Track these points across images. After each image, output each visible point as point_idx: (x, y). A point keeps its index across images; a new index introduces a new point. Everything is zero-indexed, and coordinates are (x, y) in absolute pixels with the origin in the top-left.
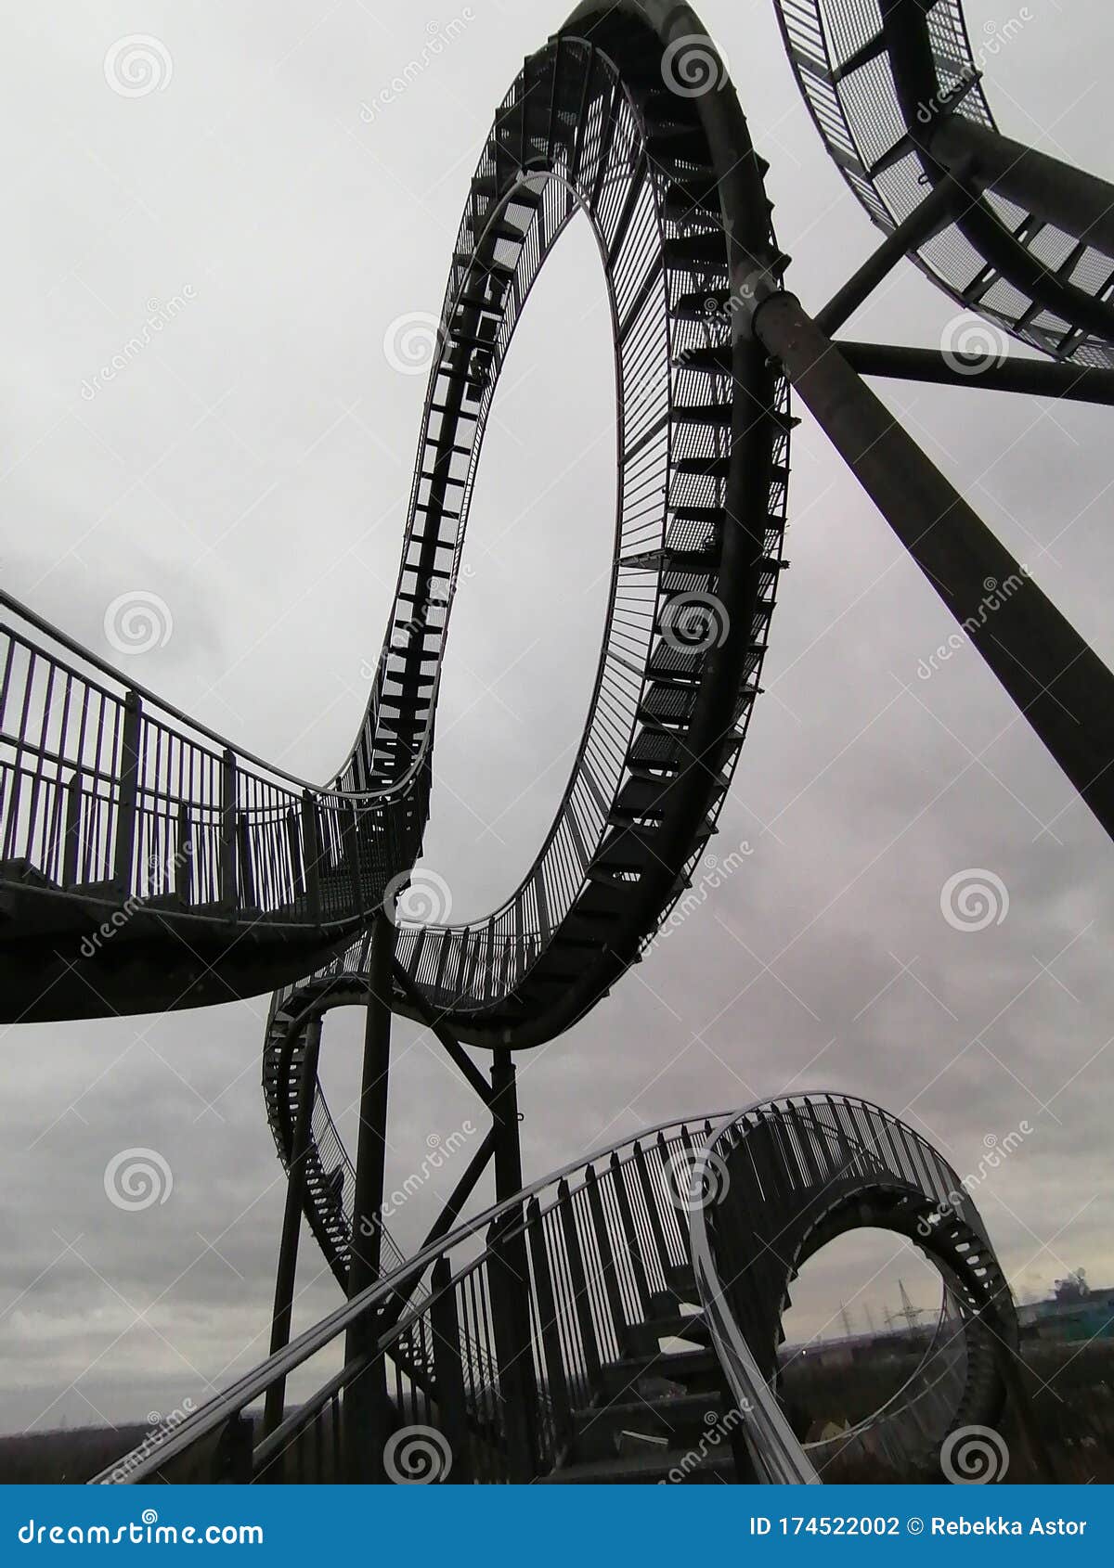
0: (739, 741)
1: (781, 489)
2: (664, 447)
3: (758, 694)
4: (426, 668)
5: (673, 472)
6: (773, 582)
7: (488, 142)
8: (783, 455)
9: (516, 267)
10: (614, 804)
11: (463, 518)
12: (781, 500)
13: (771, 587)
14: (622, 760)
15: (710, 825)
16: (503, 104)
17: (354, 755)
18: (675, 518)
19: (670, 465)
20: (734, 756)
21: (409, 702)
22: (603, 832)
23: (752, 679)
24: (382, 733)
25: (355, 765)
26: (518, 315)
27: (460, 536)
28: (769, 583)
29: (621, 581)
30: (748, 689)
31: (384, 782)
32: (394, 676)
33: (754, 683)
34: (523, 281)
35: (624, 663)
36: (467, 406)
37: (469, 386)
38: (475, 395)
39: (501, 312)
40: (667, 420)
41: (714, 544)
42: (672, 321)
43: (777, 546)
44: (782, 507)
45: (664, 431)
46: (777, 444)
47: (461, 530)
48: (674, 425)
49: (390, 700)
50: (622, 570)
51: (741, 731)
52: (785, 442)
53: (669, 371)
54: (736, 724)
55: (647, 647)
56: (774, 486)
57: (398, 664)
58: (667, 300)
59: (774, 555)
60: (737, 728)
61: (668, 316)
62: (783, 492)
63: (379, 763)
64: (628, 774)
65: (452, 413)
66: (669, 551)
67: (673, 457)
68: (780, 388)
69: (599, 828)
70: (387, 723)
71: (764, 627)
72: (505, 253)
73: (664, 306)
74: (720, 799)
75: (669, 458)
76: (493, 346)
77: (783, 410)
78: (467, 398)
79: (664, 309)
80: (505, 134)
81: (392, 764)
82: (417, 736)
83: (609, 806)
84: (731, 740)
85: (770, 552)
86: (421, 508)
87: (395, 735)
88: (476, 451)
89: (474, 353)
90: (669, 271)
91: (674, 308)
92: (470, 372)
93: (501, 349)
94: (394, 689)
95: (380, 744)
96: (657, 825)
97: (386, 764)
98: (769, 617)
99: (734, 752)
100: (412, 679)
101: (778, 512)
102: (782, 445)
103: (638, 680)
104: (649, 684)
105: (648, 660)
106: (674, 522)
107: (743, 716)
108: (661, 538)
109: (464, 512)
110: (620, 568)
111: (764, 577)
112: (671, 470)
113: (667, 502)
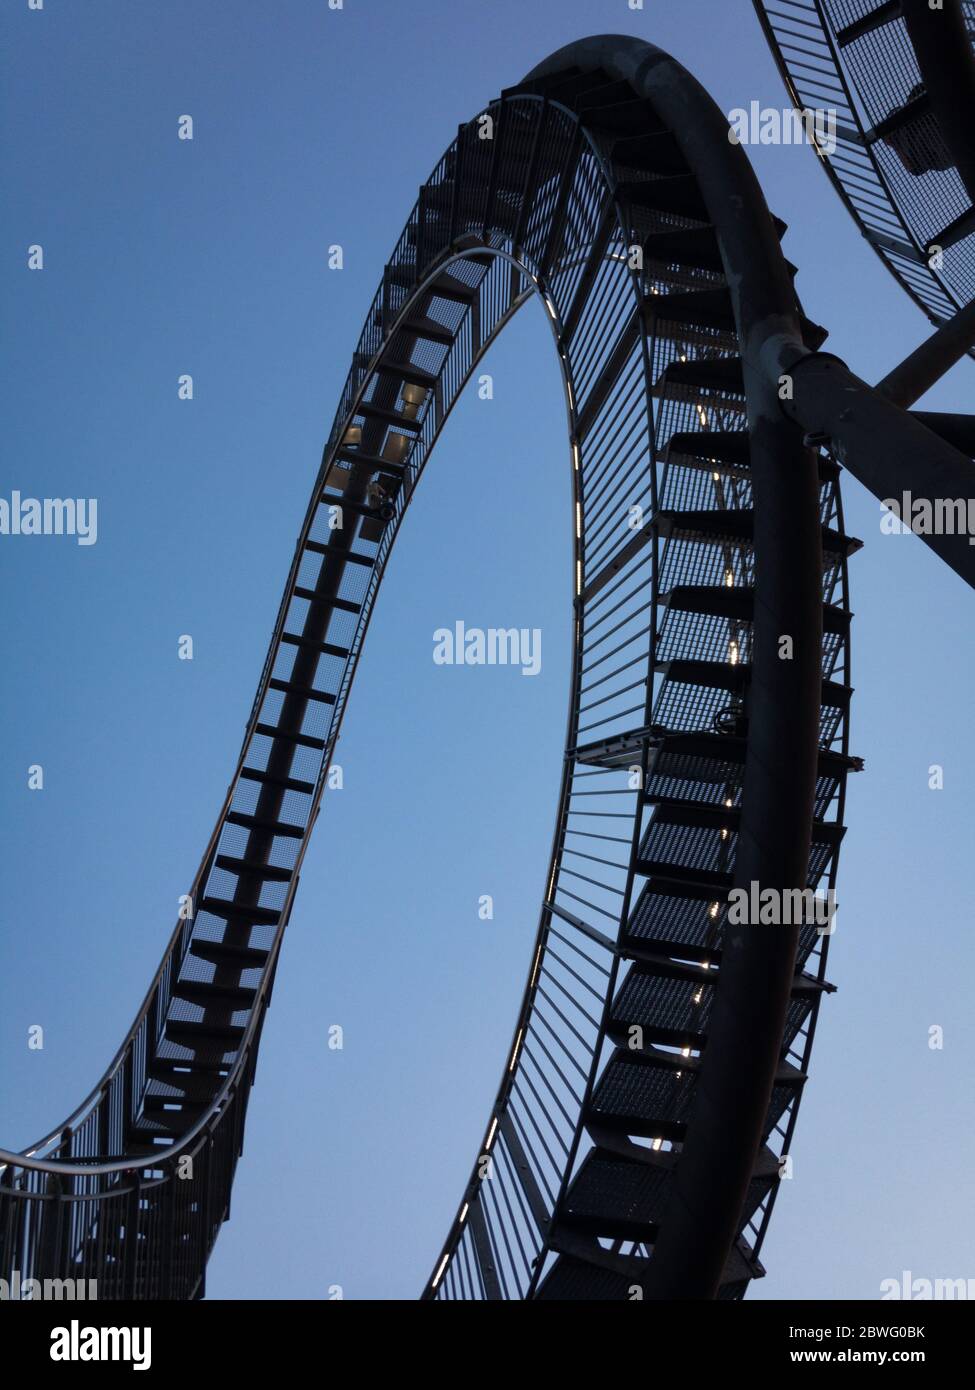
0: (795, 1085)
1: (839, 645)
2: (646, 571)
3: (824, 993)
4: (260, 937)
5: (661, 609)
6: (837, 793)
7: (408, 225)
8: (838, 594)
9: (440, 373)
10: (560, 1205)
11: (341, 703)
12: (840, 662)
13: (834, 804)
14: (575, 1112)
15: (748, 1255)
16: (429, 181)
17: (105, 1086)
18: (667, 679)
19: (656, 598)
20: (787, 1115)
21: (224, 996)
22: (539, 1263)
23: (812, 966)
24: (168, 1050)
25: (104, 1107)
26: (439, 430)
27: (334, 729)
28: (831, 796)
29: (577, 785)
30: (806, 984)
31: (157, 1141)
32: (202, 949)
33: (815, 973)
34: (448, 388)
35: (581, 926)
36: (360, 546)
37: (365, 519)
38: (373, 534)
39: (417, 428)
40: (651, 532)
41: (733, 723)
42: (656, 401)
43: (839, 733)
44: (842, 672)
45: (648, 548)
46: (826, 578)
47: (336, 720)
48: (662, 541)
49: (190, 991)
50: (579, 768)
51: (798, 1065)
52: (840, 574)
53: (652, 467)
54: (789, 1051)
55: (622, 899)
56: (829, 640)
57: (213, 929)
58: (648, 372)
59: (836, 747)
60: (789, 1058)
61: (650, 391)
62: (842, 650)
63: (154, 1104)
64: (587, 1143)
65: (337, 553)
66: (658, 730)
67: (662, 587)
68: (825, 500)
69: (532, 1255)
70: (180, 1032)
71: (828, 870)
72: (425, 355)
73: (643, 380)
74: (765, 1202)
75: (655, 588)
76: (403, 469)
77: (833, 525)
78: (360, 536)
79: (642, 384)
80: (432, 216)
81: (178, 1107)
82: (228, 1058)
83: (551, 1209)
84: (780, 1083)
85: (828, 743)
86: (277, 685)
87: (188, 1054)
88: (367, 607)
89: (375, 477)
90: (649, 339)
91: (658, 382)
92: (367, 502)
93: (414, 472)
94: (198, 970)
95: (160, 1069)
96: (646, 1255)
97: (167, 1107)
98: (834, 853)
99: (786, 1107)
100: (233, 955)
101: (838, 678)
102: (835, 580)
103: (606, 958)
104: (625, 965)
105: (624, 921)
106: (664, 686)
107: (799, 1034)
108: (643, 711)
109: (343, 694)
110: (576, 764)
111: (821, 784)
112: (659, 607)
113: (652, 654)
